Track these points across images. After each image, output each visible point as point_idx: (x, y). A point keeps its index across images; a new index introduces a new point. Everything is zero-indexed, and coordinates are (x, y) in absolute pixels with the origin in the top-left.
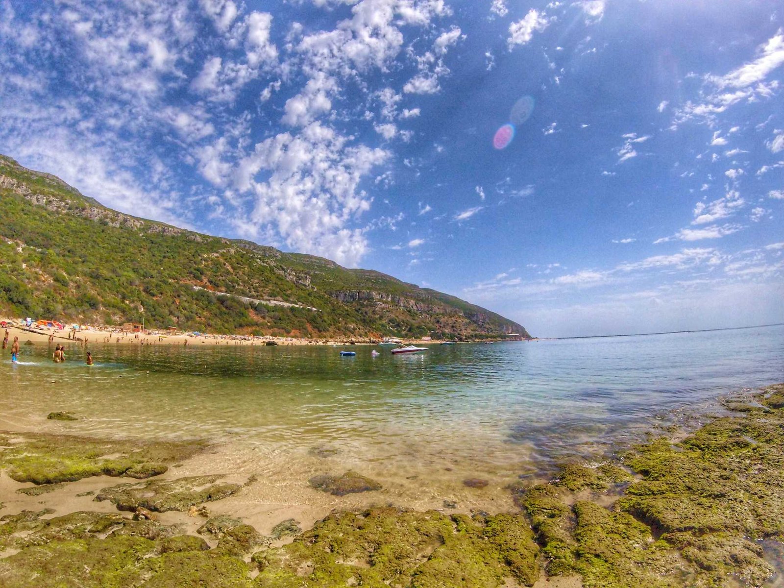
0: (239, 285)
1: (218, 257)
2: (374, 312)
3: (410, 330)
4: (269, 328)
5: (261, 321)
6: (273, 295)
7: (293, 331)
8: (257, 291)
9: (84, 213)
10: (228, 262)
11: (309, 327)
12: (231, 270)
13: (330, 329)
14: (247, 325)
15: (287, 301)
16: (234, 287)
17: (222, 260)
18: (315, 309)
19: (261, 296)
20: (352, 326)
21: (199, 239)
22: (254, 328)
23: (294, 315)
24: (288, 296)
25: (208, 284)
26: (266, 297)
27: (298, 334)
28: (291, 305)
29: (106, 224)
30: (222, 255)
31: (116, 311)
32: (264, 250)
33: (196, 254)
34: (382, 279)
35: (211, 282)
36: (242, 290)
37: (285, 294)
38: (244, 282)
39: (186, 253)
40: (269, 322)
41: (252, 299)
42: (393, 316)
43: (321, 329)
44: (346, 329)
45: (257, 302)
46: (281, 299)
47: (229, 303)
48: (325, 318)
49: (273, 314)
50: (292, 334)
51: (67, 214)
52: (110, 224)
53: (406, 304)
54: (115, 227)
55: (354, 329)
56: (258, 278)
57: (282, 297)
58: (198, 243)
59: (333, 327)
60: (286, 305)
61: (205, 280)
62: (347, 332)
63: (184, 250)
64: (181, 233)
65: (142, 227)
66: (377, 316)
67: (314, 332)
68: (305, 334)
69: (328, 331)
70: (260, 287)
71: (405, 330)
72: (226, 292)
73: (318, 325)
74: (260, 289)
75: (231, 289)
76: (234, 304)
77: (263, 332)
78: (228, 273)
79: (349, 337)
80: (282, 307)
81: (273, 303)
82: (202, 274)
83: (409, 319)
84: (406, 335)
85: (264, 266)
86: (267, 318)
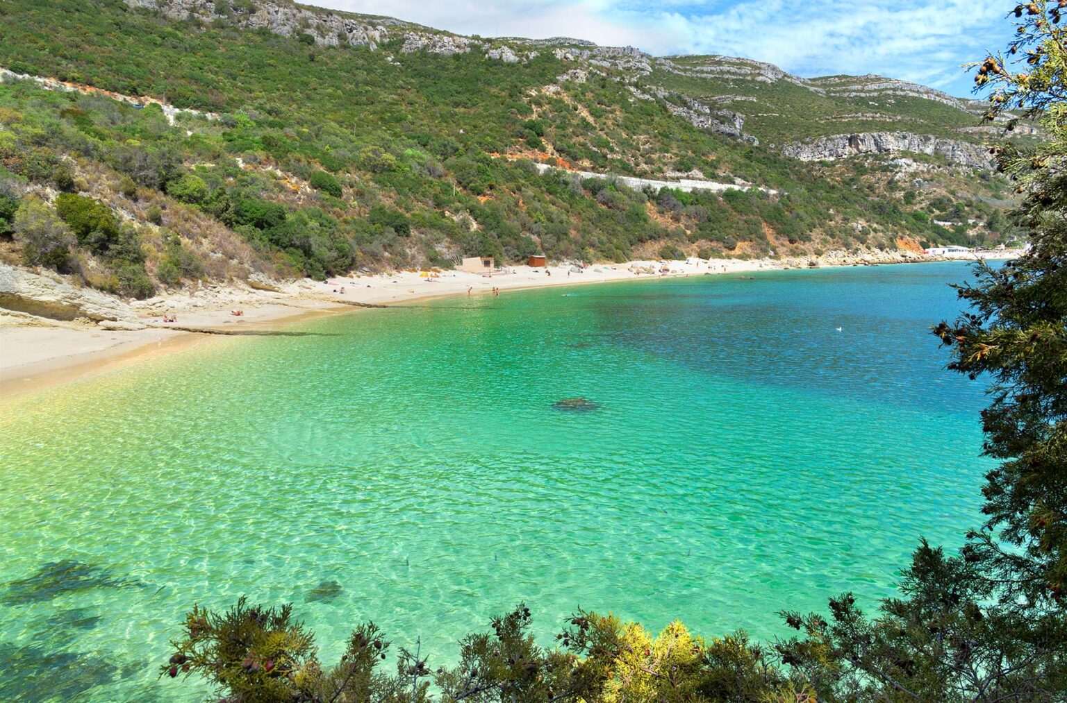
0: (612, 150)
1: (558, 93)
2: (892, 185)
3: (990, 225)
4: (692, 239)
5: (673, 227)
6: (683, 167)
7: (739, 244)
8: (649, 162)
9: (253, 19)
10: (580, 101)
11: (768, 231)
12: (591, 119)
13: (813, 235)
14: (651, 238)
15: (713, 177)
16: (605, 156)
17: (567, 99)
18: (773, 192)
19: (661, 171)
20: (859, 224)
21: (510, 56)
22: (662, 243)
23: (734, 208)
24: (714, 165)
25: (556, 155)
26: (669, 174)
27: (749, 251)
28: (725, 187)
29: (310, 41)
30: (566, 88)
31: (437, 234)
32: (614, 57)
33: (515, 92)
34: (895, 96)
35: (560, 151)
36: (620, 161)
37: (706, 163)
38: (622, 143)
39: (494, 91)
40: (687, 227)
41: (646, 182)
42: (941, 192)
43: (794, 235)
44: (850, 232)
45: (657, 185)
46: (701, 175)
47: (607, 192)
48: (801, 212)
49: (692, 209)
50: (737, 251)
51: (220, 25)
52: (318, 39)
53: (975, 159)
54: (331, 47)
55: (865, 232)
56: (646, 132)
57: (701, 169)
58: (510, 65)
59: (818, 230)
60: (714, 187)
61: (550, 148)
62: (851, 239)
63: (488, 83)
64: (471, 46)
65: (386, 41)
66: (900, 195)
67: (783, 245)
68: (763, 250)
69: (809, 239)
70: (653, 150)
71: (975, 225)
72: (593, 169)
73: (789, 228)
74: (655, 156)
75: (601, 161)
76: (618, 195)
77: (682, 249)
78: (586, 126)
79: (855, 252)
80: (707, 192)
81: (686, 186)
82: (540, 134)
83: (984, 195)
84: (981, 238)
85: (646, 101)
86: (683, 219)
